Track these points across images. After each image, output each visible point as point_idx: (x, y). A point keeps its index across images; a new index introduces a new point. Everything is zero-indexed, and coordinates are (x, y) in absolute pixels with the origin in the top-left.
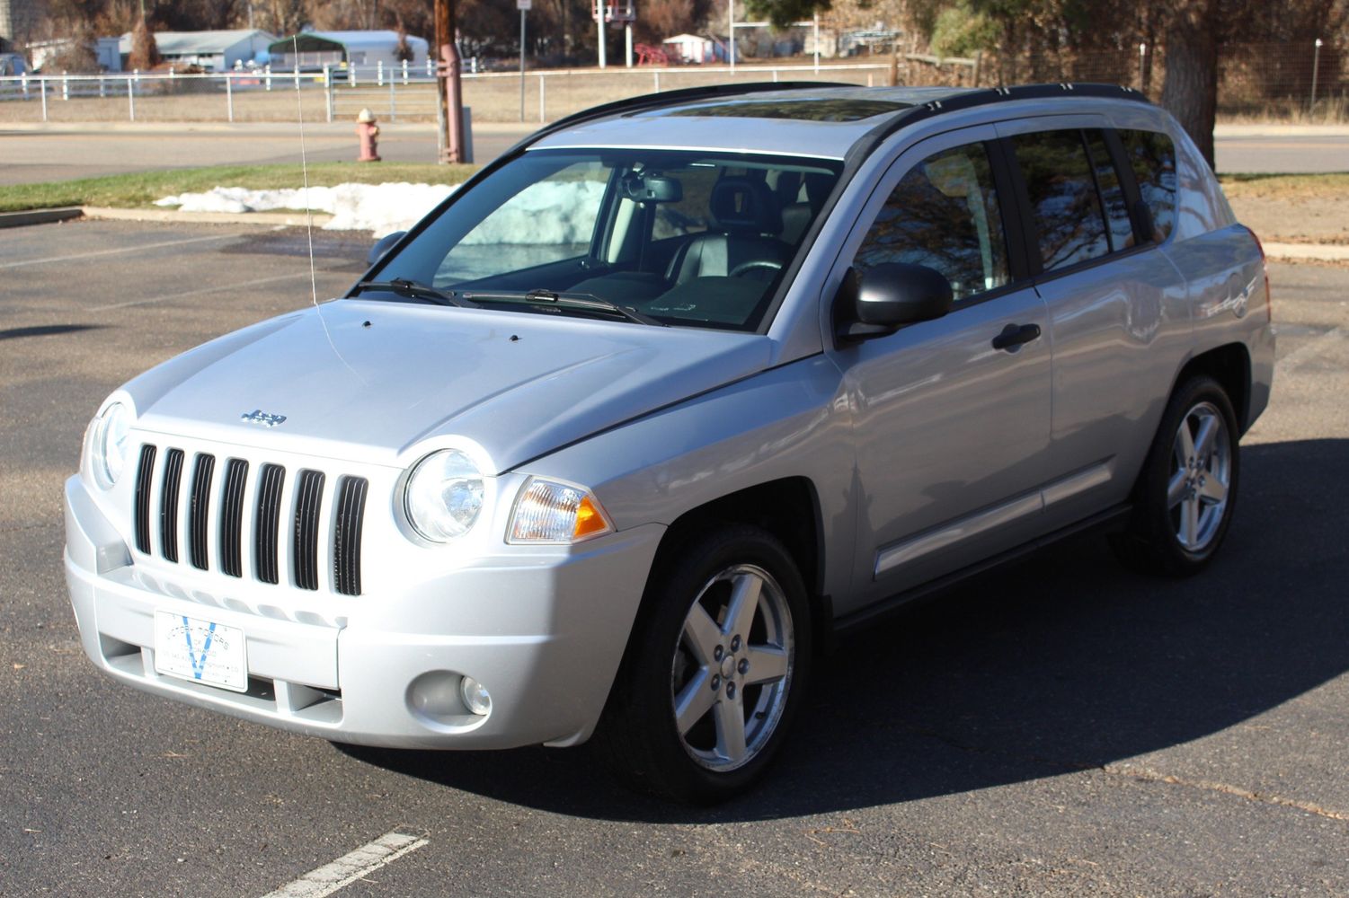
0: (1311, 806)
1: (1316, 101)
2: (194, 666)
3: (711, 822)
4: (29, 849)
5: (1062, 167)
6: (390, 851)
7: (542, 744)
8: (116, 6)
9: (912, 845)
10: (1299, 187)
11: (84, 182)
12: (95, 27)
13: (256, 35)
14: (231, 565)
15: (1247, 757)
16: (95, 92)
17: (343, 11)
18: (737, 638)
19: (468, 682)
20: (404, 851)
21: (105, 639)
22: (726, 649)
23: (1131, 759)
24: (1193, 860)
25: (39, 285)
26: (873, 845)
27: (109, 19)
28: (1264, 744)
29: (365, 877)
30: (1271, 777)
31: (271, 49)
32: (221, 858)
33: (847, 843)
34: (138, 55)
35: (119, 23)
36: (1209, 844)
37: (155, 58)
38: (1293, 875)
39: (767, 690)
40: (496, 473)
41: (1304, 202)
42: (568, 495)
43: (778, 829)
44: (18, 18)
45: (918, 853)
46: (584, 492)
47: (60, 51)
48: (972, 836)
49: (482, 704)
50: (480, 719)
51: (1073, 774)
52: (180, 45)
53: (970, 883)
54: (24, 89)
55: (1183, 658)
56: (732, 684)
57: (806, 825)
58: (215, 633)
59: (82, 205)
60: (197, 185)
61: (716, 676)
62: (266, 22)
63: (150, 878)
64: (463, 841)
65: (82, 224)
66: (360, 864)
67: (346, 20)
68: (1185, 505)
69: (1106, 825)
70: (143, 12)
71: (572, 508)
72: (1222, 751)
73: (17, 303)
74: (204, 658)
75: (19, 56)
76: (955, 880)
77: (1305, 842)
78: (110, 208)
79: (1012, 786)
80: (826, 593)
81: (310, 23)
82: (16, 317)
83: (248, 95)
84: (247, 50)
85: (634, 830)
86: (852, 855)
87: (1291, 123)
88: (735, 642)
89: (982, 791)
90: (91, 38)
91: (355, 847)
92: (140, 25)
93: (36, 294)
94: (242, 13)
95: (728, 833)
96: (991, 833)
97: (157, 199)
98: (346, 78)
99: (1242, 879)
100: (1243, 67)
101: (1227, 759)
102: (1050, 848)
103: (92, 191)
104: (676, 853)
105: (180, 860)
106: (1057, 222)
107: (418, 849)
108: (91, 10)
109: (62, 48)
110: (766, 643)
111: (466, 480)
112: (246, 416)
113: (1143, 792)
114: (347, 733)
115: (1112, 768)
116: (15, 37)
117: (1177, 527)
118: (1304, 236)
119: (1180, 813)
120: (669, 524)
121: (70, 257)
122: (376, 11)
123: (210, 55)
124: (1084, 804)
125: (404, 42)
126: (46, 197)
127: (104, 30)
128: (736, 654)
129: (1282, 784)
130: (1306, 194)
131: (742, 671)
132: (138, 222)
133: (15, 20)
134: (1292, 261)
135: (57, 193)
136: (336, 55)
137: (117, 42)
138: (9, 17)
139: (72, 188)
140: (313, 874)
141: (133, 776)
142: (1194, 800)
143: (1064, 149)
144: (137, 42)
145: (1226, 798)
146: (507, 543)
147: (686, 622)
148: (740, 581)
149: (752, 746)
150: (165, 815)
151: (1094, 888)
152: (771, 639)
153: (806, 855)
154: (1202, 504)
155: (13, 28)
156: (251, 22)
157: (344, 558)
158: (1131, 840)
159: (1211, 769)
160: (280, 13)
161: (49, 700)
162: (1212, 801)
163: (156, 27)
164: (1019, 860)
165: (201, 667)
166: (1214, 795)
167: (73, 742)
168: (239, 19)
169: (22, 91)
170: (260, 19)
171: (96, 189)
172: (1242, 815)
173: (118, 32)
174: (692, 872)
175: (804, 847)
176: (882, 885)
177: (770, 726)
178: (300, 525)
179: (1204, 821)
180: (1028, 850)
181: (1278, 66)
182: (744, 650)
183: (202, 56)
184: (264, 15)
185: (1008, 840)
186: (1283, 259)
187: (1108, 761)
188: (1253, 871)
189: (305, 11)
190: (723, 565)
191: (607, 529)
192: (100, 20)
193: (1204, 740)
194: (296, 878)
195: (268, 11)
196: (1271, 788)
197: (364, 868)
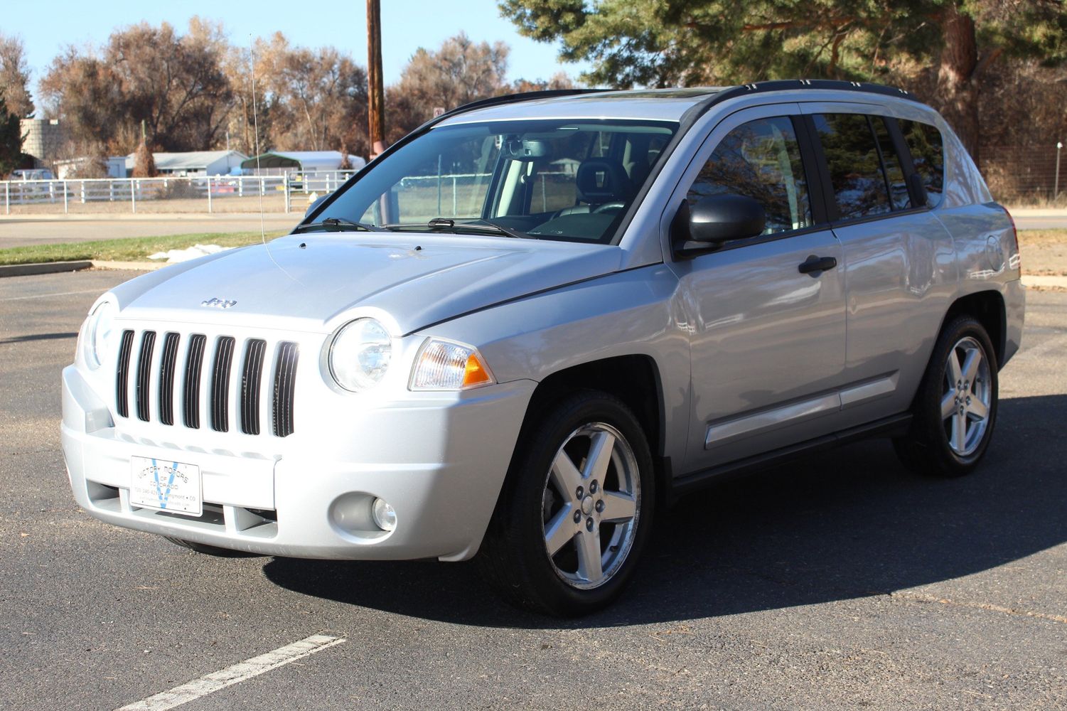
0: (1059, 617)
1: (1059, 191)
2: (160, 498)
3: (574, 628)
4: (26, 645)
5: (856, 166)
6: (314, 646)
7: (437, 558)
8: (123, 133)
9: (736, 641)
10: (1045, 236)
11: (94, 243)
12: (107, 148)
13: (231, 155)
14: (191, 419)
15: (1007, 587)
16: (106, 197)
17: (299, 139)
18: (594, 482)
19: (378, 504)
20: (326, 646)
21: (91, 484)
22: (587, 490)
23: (913, 589)
24: (963, 650)
25: (57, 309)
26: (704, 641)
27: (118, 143)
28: (1020, 578)
29: (294, 662)
30: (1026, 599)
31: (243, 165)
32: (179, 651)
33: (684, 640)
34: (140, 169)
35: (125, 146)
36: (976, 641)
37: (152, 171)
38: (1044, 660)
39: (619, 528)
40: (402, 335)
41: (1049, 246)
42: (458, 354)
43: (628, 632)
44: (48, 142)
45: (740, 646)
46: (471, 350)
47: (79, 166)
48: (784, 636)
49: (389, 522)
50: (387, 533)
51: (866, 598)
52: (173, 162)
53: (782, 665)
54: (51, 195)
55: (954, 526)
56: (590, 520)
57: (650, 629)
58: (177, 470)
59: (91, 259)
60: (182, 244)
61: (578, 512)
62: (240, 147)
63: (121, 663)
64: (374, 640)
65: (91, 272)
66: (290, 653)
67: (302, 145)
68: (955, 418)
69: (892, 629)
70: (144, 136)
71: (462, 364)
72: (986, 583)
73: (37, 320)
74: (168, 491)
75: (48, 171)
76: (770, 663)
77: (1053, 639)
78: (113, 261)
79: (817, 605)
80: (666, 455)
81: (274, 147)
82: (36, 328)
83: (225, 199)
84: (224, 165)
85: (512, 633)
86: (687, 648)
87: (1039, 208)
88: (593, 486)
89: (793, 608)
90: (104, 155)
91: (287, 644)
92: (142, 146)
93: (53, 314)
94: (222, 140)
95: (587, 634)
96: (800, 634)
97: (150, 254)
98: (301, 187)
99: (1003, 662)
100: (1001, 171)
101: (990, 588)
102: (847, 644)
103: (100, 248)
104: (545, 647)
105: (146, 651)
106: (850, 209)
107: (337, 645)
108: (104, 137)
109: (80, 164)
110: (619, 491)
111: (378, 345)
112: (206, 302)
113: (922, 609)
114: (281, 546)
115: (898, 594)
116: (45, 157)
117: (949, 437)
118: (1050, 270)
119: (953, 621)
120: (540, 381)
121: (80, 292)
122: (325, 139)
123: (196, 170)
124: (875, 616)
125: (346, 160)
126: (63, 253)
127: (114, 151)
128: (594, 495)
129: (1035, 603)
130: (1051, 241)
131: (599, 510)
132: (135, 271)
133: (46, 143)
134: (1041, 289)
135: (72, 251)
136: (294, 171)
137: (124, 160)
138: (41, 141)
139: (84, 247)
140: (254, 660)
141: (112, 601)
142: (964, 614)
143: (858, 153)
144: (139, 159)
145: (989, 613)
146: (410, 390)
147: (553, 463)
148: (597, 437)
149: (607, 572)
150: (135, 624)
151: (882, 668)
152: (622, 487)
153: (650, 648)
154: (969, 421)
155: (44, 149)
156: (228, 147)
157: (280, 407)
158: (912, 638)
159: (978, 595)
160: (250, 140)
161: (47, 555)
162: (979, 614)
163: (154, 149)
164: (822, 651)
165: (166, 499)
166: (980, 611)
167: (65, 580)
168: (218, 145)
169: (49, 196)
170: (235, 145)
171: (103, 248)
172: (1002, 623)
173: (125, 153)
174: (557, 659)
175: (648, 642)
176: (711, 666)
177: (621, 557)
178: (246, 382)
179: (971, 627)
180: (829, 645)
181: (1029, 170)
182: (600, 494)
183: (189, 170)
184: (238, 142)
185: (813, 638)
186: (1034, 288)
187: (894, 590)
188: (1012, 658)
189: (270, 139)
190: (582, 422)
191: (490, 381)
192: (112, 144)
193: (973, 576)
194: (239, 662)
195: (241, 139)
196: (1026, 606)
197: (294, 656)
